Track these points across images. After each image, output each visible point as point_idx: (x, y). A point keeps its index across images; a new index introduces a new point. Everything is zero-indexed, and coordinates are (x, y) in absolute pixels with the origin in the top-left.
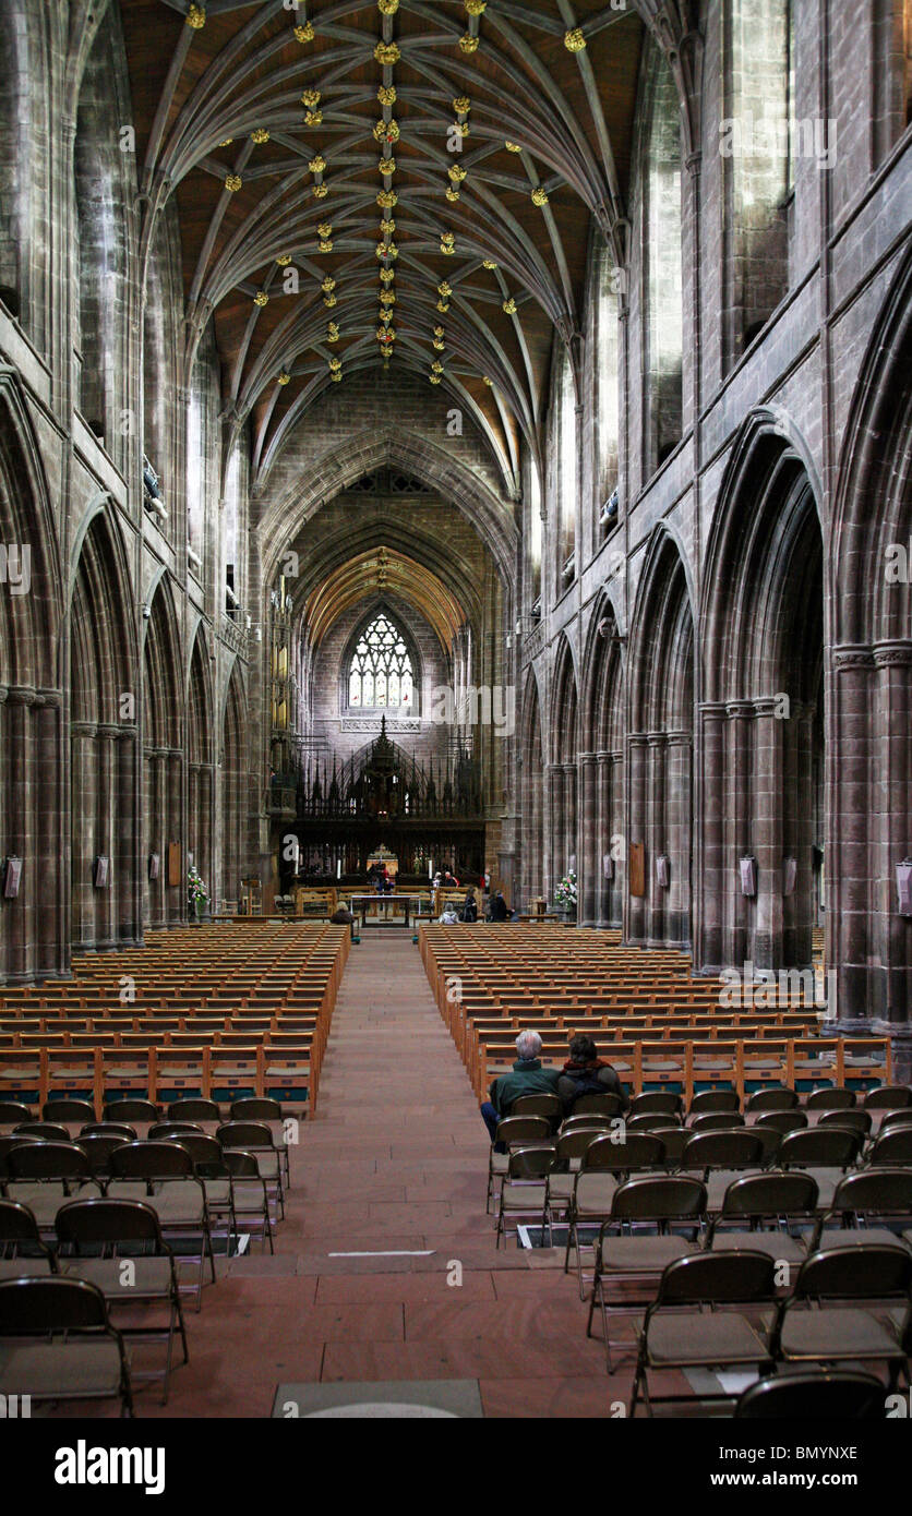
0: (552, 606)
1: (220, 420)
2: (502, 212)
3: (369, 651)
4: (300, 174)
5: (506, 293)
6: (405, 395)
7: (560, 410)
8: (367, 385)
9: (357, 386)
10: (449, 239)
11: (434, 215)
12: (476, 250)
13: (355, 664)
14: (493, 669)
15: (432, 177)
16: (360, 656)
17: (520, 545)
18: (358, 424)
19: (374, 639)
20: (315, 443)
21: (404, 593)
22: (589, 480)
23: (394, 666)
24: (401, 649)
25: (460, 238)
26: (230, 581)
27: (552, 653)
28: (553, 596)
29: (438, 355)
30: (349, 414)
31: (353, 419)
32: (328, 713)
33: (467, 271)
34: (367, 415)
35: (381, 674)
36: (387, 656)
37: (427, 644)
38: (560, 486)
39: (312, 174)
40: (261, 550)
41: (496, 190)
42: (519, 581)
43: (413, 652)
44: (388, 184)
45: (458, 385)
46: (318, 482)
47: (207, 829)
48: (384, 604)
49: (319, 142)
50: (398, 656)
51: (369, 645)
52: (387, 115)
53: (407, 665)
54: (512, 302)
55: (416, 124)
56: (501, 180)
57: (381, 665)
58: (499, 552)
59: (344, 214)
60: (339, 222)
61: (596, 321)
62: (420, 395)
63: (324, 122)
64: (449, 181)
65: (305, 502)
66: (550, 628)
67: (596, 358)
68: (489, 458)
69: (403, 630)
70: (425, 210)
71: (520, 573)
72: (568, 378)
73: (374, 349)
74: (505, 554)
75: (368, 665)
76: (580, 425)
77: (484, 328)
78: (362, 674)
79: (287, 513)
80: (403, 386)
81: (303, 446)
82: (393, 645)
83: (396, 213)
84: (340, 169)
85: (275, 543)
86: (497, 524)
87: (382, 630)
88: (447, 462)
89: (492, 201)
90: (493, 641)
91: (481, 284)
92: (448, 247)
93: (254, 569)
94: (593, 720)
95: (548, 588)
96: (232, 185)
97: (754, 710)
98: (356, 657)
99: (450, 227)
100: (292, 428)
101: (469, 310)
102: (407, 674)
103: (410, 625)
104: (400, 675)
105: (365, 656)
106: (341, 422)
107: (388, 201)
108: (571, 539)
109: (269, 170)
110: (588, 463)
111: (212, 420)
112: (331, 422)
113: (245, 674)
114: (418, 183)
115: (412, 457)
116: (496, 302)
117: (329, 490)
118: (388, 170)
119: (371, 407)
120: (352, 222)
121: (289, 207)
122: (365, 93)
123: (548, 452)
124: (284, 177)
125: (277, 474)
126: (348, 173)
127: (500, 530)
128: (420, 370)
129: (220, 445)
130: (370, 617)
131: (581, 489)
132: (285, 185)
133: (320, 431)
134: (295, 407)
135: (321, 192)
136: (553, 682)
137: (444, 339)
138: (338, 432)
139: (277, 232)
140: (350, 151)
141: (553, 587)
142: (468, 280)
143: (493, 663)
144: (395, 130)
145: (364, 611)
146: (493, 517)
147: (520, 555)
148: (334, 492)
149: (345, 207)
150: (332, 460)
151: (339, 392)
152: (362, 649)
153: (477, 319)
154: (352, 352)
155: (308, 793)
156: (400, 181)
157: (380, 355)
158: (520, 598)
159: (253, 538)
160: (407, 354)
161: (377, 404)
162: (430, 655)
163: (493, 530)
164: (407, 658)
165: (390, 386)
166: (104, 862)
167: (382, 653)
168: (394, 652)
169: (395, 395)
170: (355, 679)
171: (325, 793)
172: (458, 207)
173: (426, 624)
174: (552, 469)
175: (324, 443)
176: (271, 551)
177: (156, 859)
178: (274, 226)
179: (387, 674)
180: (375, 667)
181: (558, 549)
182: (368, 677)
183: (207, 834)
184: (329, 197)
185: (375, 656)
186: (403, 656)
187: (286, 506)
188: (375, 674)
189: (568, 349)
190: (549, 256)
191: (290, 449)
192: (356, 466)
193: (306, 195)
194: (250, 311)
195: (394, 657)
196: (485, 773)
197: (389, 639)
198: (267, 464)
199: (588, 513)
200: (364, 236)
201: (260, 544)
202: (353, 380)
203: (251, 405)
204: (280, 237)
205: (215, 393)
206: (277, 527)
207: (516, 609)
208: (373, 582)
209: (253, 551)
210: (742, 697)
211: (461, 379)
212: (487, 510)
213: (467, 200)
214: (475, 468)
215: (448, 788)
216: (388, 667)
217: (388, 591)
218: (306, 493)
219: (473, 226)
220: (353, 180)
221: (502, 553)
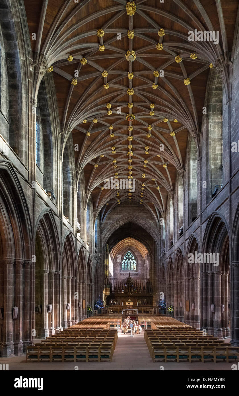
0: (168, 250)
1: (93, 213)
2: (156, 169)
3: (126, 259)
4: (111, 163)
5: (157, 185)
6: (134, 207)
7: (170, 209)
8: (126, 205)
9: (123, 205)
10: (144, 175)
11: (141, 170)
12: (150, 176)
13: (123, 261)
14: (154, 263)
15: (140, 163)
17: (160, 237)
18: (124, 213)
19: (127, 256)
20: (114, 217)
21: (134, 246)
22: (176, 224)
23: (132, 262)
24: (133, 258)
25: (147, 175)
26: (96, 246)
27: (168, 260)
28: (168, 248)
29: (142, 198)
30: (122, 211)
31: (122, 212)
32: (117, 271)
33: (148, 181)
34: (126, 211)
35: (129, 264)
36: (130, 260)
37: (139, 257)
38: (170, 225)
39: (113, 163)
40: (102, 239)
41: (155, 165)
42: (160, 245)
43: (136, 259)
44: (130, 164)
45: (146, 204)
46: (115, 225)
47: (91, 297)
48: (130, 249)
49: (115, 156)
50: (133, 260)
51: (126, 257)
52: (130, 150)
53: (135, 261)
54: (159, 187)
55: (137, 152)
56: (156, 162)
57: (129, 261)
58: (155, 239)
59: (121, 171)
60: (119, 172)
61: (178, 191)
62: (138, 207)
63: (116, 152)
64: (144, 163)
65: (112, 229)
66: (167, 255)
67: (178, 199)
68: (153, 219)
69: (134, 254)
70: (139, 169)
71: (160, 243)
72: (171, 203)
73: (127, 197)
74: (157, 239)
75: (126, 261)
76: (174, 213)
77: (152, 193)
78: (125, 263)
79: (108, 232)
80: (133, 205)
81: (111, 218)
82: (132, 257)
83: (133, 170)
84: (120, 162)
85: (105, 238)
86: (155, 233)
87: (129, 254)
88: (144, 220)
89: (154, 167)
90: (154, 257)
91: (151, 183)
92: (144, 176)
93: (101, 243)
94: (177, 274)
95: (167, 246)
96: (97, 166)
97: (214, 273)
99: (144, 172)
100: (109, 214)
101: (149, 189)
102: (135, 263)
103: (135, 253)
104: (133, 263)
105: (125, 260)
106: (120, 213)
107: (131, 167)
108: (172, 236)
109: (104, 163)
110: (176, 221)
111: (91, 213)
112: (118, 213)
113: (99, 265)
114: (137, 163)
115: (136, 219)
116: (155, 187)
117: (117, 227)
118: (130, 161)
119: (127, 209)
120: (122, 172)
121: (108, 170)
122: (125, 146)
123: (167, 218)
124: (107, 164)
125: (106, 223)
126: (121, 162)
127: (156, 234)
128: (138, 201)
129: (93, 218)
130: (127, 251)
131: (174, 226)
132: (108, 166)
133: (115, 215)
134: (110, 210)
135: (116, 167)
136: (168, 266)
137: (143, 195)
138: (119, 215)
139: (106, 175)
140: (122, 158)
141: (168, 246)
142: (148, 183)
143: (154, 261)
144: (132, 153)
145: (125, 250)
146: (154, 232)
147: (160, 239)
148: (118, 227)
149: (121, 169)
150: (118, 220)
151: (120, 206)
152: (125, 258)
153: (150, 191)
154: (122, 198)
155: (113, 289)
156: (133, 163)
157: (129, 198)
158: (160, 248)
159: (100, 237)
160: (135, 198)
161: (128, 209)
162: (140, 259)
163: (154, 234)
165: (131, 205)
166: (69, 304)
167: (129, 259)
168: (132, 259)
169: (132, 207)
170: (123, 264)
171: (117, 289)
172: (146, 168)
173: (139, 253)
174: (168, 222)
175: (116, 217)
176: (104, 240)
177: (80, 303)
178: (105, 174)
179: (130, 263)
180: (128, 262)
181: (169, 238)
182: (126, 264)
183: (91, 298)
184: (117, 167)
185: (128, 260)
186: (134, 260)
187: (108, 230)
188: (128, 264)
189: (171, 197)
190: (167, 178)
191: (109, 219)
192: (123, 222)
193: (112, 167)
194: (100, 191)
196: (152, 284)
197: (131, 256)
198: (104, 222)
199: (176, 231)
200: (125, 175)
201: (102, 238)
202: (122, 204)
203: (100, 210)
204: (106, 176)
205: (92, 208)
206: (106, 235)
207: (160, 250)
208: (127, 244)
209: (101, 240)
210: (211, 270)
211: (147, 203)
212: (153, 230)
213: (148, 167)
214: (150, 221)
215: (144, 287)
216: (130, 262)
217: (130, 246)
218: (112, 227)
219: (150, 172)
220: (123, 164)
221: (156, 239)
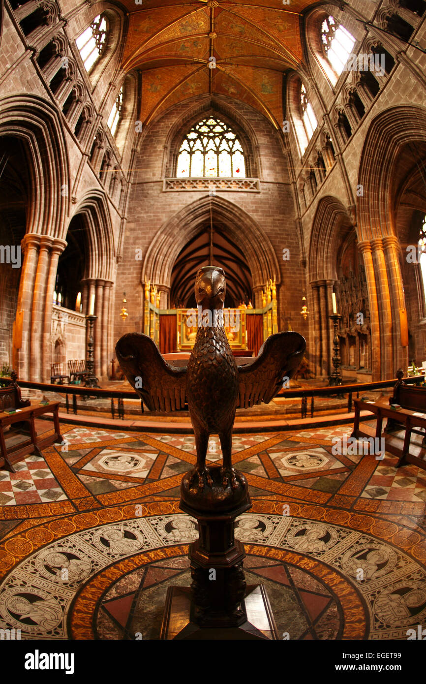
3: (199, 137)
13: (184, 146)
16: (189, 141)
19: (204, 130)
23: (224, 146)
24: (231, 136)
35: (211, 153)
36: (217, 141)
43: (243, 136)
50: (228, 140)
51: (199, 134)
53: (237, 145)
57: (211, 147)
69: (233, 124)
75: (198, 147)
78: (191, 154)
82: (223, 133)
87: (211, 124)
98: (185, 142)
102: (238, 154)
104: (231, 153)
105: (194, 140)
130: (201, 116)
152: (192, 135)
162: (260, 134)
164: (237, 142)
167: (212, 138)
168: (224, 137)
170: (183, 158)
179: (218, 153)
180: (205, 148)
182: (198, 156)
185: (205, 140)
186: (233, 141)
188: (204, 154)
195: (224, 141)
197: (219, 130)
216: (218, 148)
